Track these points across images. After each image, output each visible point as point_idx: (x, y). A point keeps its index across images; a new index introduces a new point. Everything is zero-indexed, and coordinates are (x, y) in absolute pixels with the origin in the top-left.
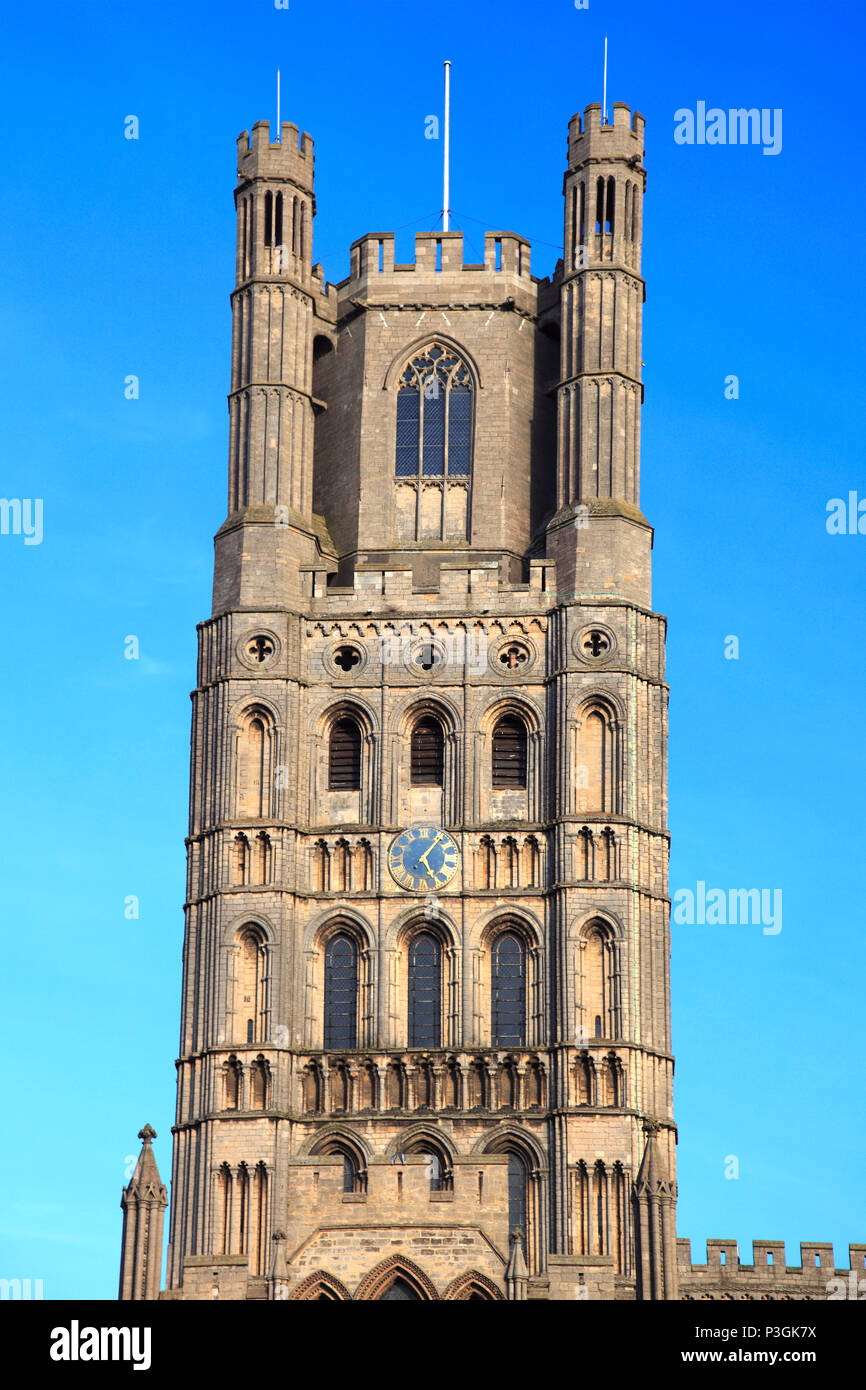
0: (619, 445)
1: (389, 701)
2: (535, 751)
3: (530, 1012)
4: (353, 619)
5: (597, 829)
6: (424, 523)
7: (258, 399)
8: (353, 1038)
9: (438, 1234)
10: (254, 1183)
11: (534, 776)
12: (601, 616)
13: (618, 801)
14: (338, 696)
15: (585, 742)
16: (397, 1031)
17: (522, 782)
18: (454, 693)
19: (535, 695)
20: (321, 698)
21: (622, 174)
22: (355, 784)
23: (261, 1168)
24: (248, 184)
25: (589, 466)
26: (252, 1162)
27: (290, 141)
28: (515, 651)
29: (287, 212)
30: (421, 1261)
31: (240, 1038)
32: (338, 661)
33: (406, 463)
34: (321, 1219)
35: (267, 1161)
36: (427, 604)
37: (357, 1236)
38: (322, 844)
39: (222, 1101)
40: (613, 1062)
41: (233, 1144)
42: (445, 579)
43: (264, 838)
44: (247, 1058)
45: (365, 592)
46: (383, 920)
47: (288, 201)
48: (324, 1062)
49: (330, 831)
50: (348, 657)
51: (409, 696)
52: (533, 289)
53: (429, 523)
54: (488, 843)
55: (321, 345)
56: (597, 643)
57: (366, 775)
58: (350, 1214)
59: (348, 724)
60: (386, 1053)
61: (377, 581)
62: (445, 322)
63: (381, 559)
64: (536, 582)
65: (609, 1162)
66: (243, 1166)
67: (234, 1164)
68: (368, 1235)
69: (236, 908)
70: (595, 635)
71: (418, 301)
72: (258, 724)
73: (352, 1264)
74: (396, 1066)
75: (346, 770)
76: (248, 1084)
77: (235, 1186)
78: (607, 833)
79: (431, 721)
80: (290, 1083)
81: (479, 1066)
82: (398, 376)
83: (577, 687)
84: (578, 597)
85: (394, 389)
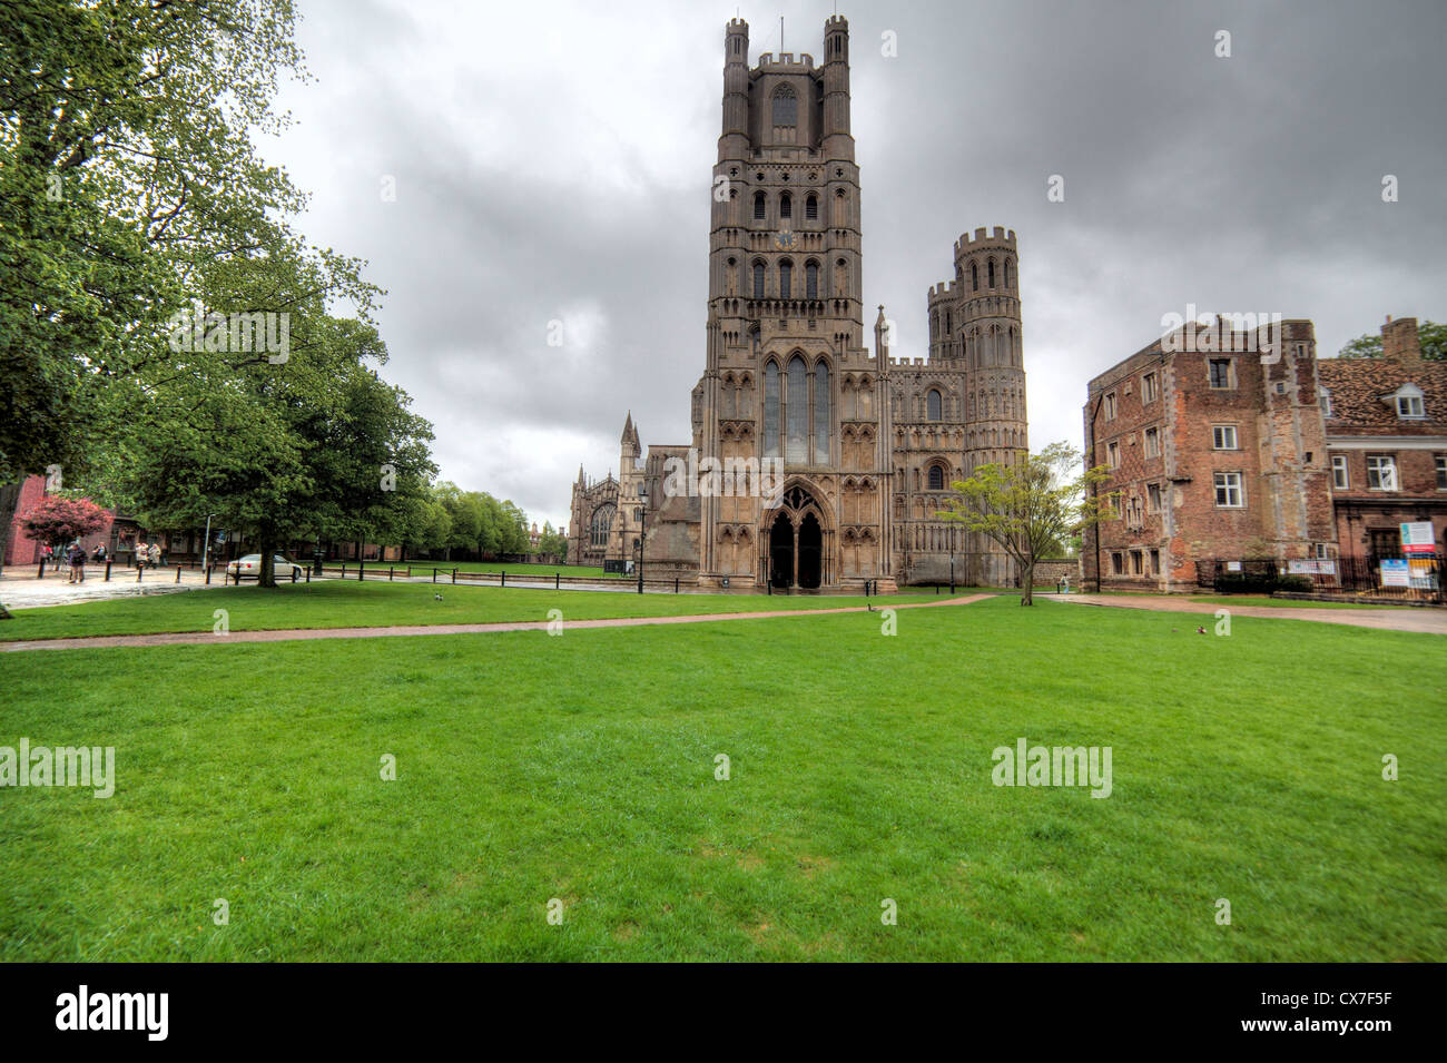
1: (773, 190)
2: (820, 208)
3: (819, 288)
4: (763, 165)
5: (840, 232)
6: (783, 138)
8: (763, 296)
9: (811, 341)
10: (733, 338)
11: (819, 216)
12: (841, 165)
13: (849, 223)
14: (758, 188)
15: (837, 204)
16: (777, 294)
17: (816, 217)
18: (794, 189)
19: (819, 190)
20: (753, 189)
21: (842, 35)
22: (762, 216)
23: (736, 334)
24: (730, 35)
25: (836, 120)
26: (733, 332)
28: (813, 176)
29: (741, 44)
31: (729, 294)
32: (758, 178)
33: (776, 119)
34: (772, 335)
35: (739, 331)
36: (785, 161)
37: (784, 340)
38: (753, 235)
39: (723, 314)
40: (845, 303)
41: (728, 326)
42: (791, 154)
43: (735, 232)
44: (731, 300)
45: (766, 156)
46: (772, 260)
48: (754, 302)
49: (755, 231)
50: (760, 177)
51: (779, 189)
54: (805, 236)
55: (750, 86)
56: (840, 173)
57: (766, 214)
59: (760, 198)
60: (773, 300)
61: (769, 154)
62: (787, 78)
64: (819, 155)
66: (730, 333)
67: (728, 332)
68: (787, 340)
69: (726, 254)
70: (840, 170)
72: (733, 197)
73: (782, 349)
74: (777, 305)
75: (759, 213)
76: (731, 308)
77: (728, 338)
78: (844, 232)
79: (786, 199)
80: (744, 309)
81: (803, 305)
82: (773, 94)
83: (834, 186)
84: (835, 158)
85: (773, 98)
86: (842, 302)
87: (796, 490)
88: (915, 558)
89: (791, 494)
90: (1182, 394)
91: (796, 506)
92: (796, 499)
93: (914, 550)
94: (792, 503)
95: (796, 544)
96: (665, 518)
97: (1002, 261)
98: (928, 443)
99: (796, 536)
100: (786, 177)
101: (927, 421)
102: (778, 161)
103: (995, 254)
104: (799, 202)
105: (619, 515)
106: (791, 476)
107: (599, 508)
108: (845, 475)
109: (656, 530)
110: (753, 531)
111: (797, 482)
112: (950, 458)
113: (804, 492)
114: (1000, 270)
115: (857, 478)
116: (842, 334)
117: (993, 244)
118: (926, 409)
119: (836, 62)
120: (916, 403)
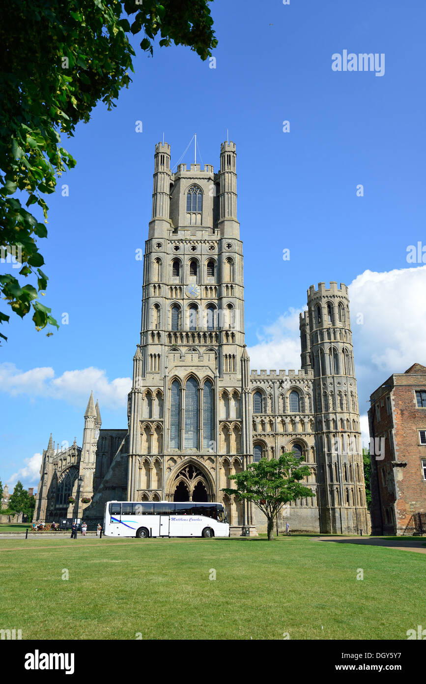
0: (233, 206)
1: (185, 257)
2: (216, 269)
3: (215, 324)
4: (179, 241)
5: (229, 285)
7: (158, 195)
8: (178, 329)
9: (200, 368)
10: (157, 358)
11: (215, 274)
12: (230, 241)
13: (234, 280)
14: (175, 256)
15: (226, 267)
16: (187, 328)
17: (213, 275)
18: (199, 257)
19: (216, 257)
20: (172, 257)
21: (232, 154)
22: (178, 275)
23: (159, 355)
24: (158, 153)
25: (227, 210)
26: (157, 354)
27: (166, 146)
28: (212, 248)
29: (165, 159)
30: (197, 373)
31: (154, 328)
32: (175, 249)
33: (189, 208)
34: (176, 364)
35: (160, 354)
36: (193, 238)
37: (183, 368)
38: (171, 288)
39: (150, 341)
40: (233, 334)
41: (152, 350)
42: (197, 233)
43: (159, 286)
44: (155, 332)
45: (181, 235)
46: (184, 304)
47: (165, 157)
48: (172, 333)
49: (173, 285)
50: (177, 248)
51: (190, 257)
52: (213, 175)
53: (193, 221)
54: (206, 288)
55: (171, 185)
56: (229, 246)
57: (181, 273)
58: (181, 363)
59: (177, 263)
60: (185, 332)
61: (183, 233)
62: (197, 181)
63: (184, 228)
64: (216, 234)
65: (232, 354)
66: (155, 355)
67: (153, 354)
68: (185, 367)
69: (152, 301)
70: (229, 244)
71: (191, 177)
72: (158, 262)
73: (182, 374)
74: (187, 335)
75: (176, 272)
76: (156, 338)
78: (232, 286)
79: (194, 264)
80: (164, 338)
81: (204, 335)
82: (187, 191)
83: (225, 255)
84: (225, 237)
85: (186, 194)
86: (229, 333)
87: (190, 467)
89: (187, 469)
90: (399, 412)
91: (191, 477)
92: (191, 472)
94: (188, 476)
96: (108, 485)
97: (337, 305)
98: (290, 428)
99: (190, 498)
100: (194, 249)
101: (289, 412)
102: (188, 238)
103: (332, 299)
104: (203, 266)
106: (186, 457)
108: (221, 456)
109: (101, 494)
110: (161, 495)
111: (190, 461)
112: (306, 439)
113: (196, 468)
114: (336, 310)
116: (230, 355)
117: (330, 294)
118: (288, 405)
119: (227, 172)
120: (281, 401)
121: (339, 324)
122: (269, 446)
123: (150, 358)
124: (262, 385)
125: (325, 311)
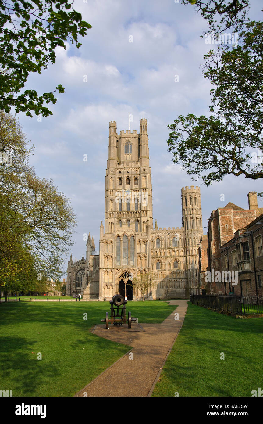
0: (146, 151)
1: (124, 176)
2: (138, 181)
3: (138, 207)
4: (121, 168)
5: (144, 189)
6: (127, 158)
7: (111, 147)
8: (121, 210)
9: (129, 231)
12: (144, 168)
13: (146, 186)
15: (143, 180)
16: (126, 210)
17: (137, 184)
18: (131, 176)
19: (138, 176)
20: (118, 176)
21: (145, 125)
24: (110, 127)
25: (143, 153)
26: (112, 222)
28: (136, 171)
29: (114, 129)
30: (127, 233)
31: (111, 210)
33: (126, 152)
34: (118, 229)
36: (128, 167)
37: (121, 231)
39: (109, 216)
40: (146, 212)
41: (111, 221)
42: (129, 164)
43: (112, 191)
44: (111, 212)
45: (122, 165)
47: (114, 128)
48: (119, 213)
49: (119, 190)
50: (120, 172)
51: (126, 176)
52: (137, 135)
53: (128, 158)
54: (134, 191)
55: (117, 141)
56: (144, 170)
57: (122, 184)
58: (121, 229)
59: (120, 179)
60: (124, 211)
61: (123, 165)
62: (129, 139)
63: (123, 162)
64: (138, 164)
69: (110, 198)
71: (127, 137)
72: (112, 179)
73: (121, 233)
74: (126, 213)
75: (120, 184)
76: (112, 215)
77: (111, 225)
78: (145, 189)
79: (128, 179)
80: (115, 215)
81: (134, 213)
82: (125, 144)
83: (142, 175)
84: (142, 166)
85: (124, 145)
86: (145, 211)
87: (125, 273)
88: (169, 291)
89: (124, 274)
90: (204, 251)
91: (126, 277)
92: (125, 275)
93: (169, 288)
94: (124, 277)
95: (126, 288)
96: (93, 280)
97: (194, 197)
98: (173, 254)
99: (126, 286)
100: (128, 172)
101: (172, 247)
102: (125, 167)
103: (192, 194)
104: (132, 180)
105: (86, 275)
106: (123, 269)
107: (79, 271)
108: (138, 268)
110: (113, 285)
111: (125, 271)
112: (179, 258)
113: (128, 273)
114: (193, 199)
115: (141, 269)
116: (145, 222)
117: (190, 191)
118: (172, 243)
119: (143, 134)
120: (169, 242)
121: (195, 206)
122: (163, 262)
123: (109, 225)
124: (160, 235)
125: (188, 200)
